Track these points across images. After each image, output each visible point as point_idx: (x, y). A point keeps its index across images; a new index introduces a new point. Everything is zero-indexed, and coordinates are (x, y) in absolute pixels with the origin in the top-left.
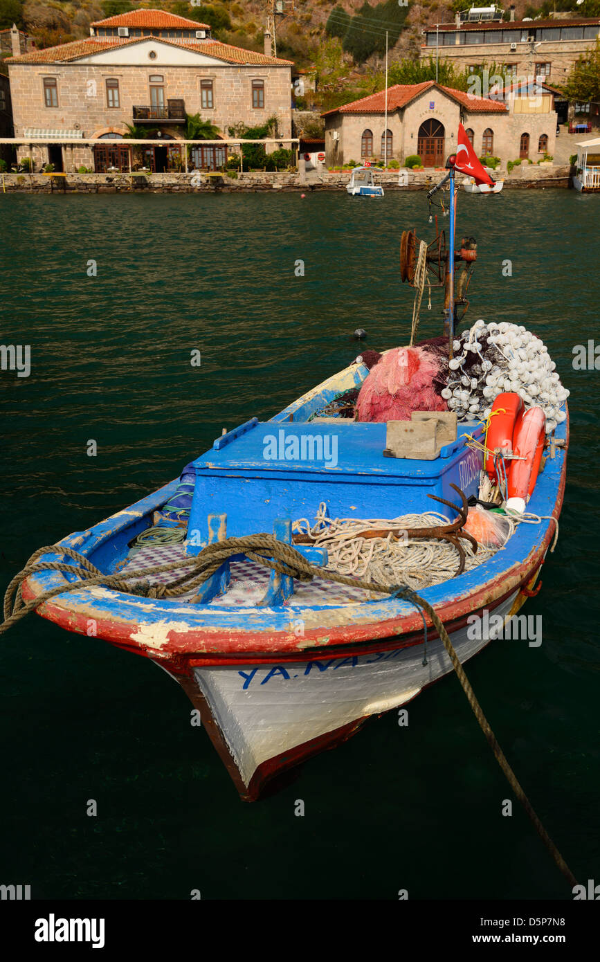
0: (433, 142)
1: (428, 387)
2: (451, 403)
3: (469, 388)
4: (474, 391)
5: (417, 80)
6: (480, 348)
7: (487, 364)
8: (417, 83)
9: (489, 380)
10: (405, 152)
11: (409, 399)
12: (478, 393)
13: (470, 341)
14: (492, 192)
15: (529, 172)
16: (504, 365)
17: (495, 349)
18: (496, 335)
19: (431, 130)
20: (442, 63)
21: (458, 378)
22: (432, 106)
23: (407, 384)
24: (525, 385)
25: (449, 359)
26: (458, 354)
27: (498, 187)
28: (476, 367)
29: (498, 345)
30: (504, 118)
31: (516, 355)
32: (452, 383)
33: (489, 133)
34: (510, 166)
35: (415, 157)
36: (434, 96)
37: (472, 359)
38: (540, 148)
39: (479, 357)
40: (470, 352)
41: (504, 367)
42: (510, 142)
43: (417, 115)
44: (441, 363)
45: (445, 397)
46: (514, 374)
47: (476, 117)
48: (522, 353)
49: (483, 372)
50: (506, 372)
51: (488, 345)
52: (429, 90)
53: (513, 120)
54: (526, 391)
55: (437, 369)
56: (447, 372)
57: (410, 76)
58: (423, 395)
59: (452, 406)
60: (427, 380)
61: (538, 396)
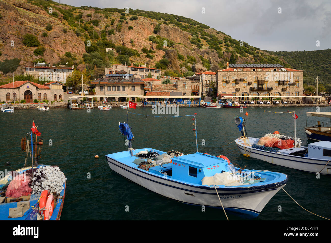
0: (29, 96)
1: (27, 186)
2: (33, 189)
3: (38, 185)
4: (39, 186)
5: (23, 80)
6: (41, 174)
7: (42, 179)
8: (23, 81)
9: (43, 183)
10: (21, 99)
11: (21, 190)
12: (40, 186)
13: (38, 172)
14: (46, 110)
15: (57, 104)
16: (47, 178)
17: (44, 175)
18: (45, 170)
19: (28, 93)
20: (30, 75)
21: (35, 183)
22: (28, 87)
23: (21, 186)
24: (52, 183)
25: (33, 178)
26: (35, 176)
27: (48, 109)
28: (40, 180)
29: (45, 173)
30: (49, 90)
31: (50, 176)
32: (33, 184)
33: (45, 94)
34: (52, 102)
35: (24, 100)
36: (28, 84)
37: (39, 177)
38: (60, 98)
39: (40, 177)
40: (38, 175)
41: (47, 179)
42: (51, 96)
43: (24, 89)
44: (30, 179)
45: (32, 188)
46: (49, 181)
47: (41, 90)
48: (52, 175)
49: (41, 181)
50: (47, 180)
51: (43, 173)
52: (27, 83)
53: (51, 91)
54: (53, 184)
55: (29, 181)
56: (32, 181)
57: (21, 78)
58: (26, 188)
59: (33, 190)
60: (26, 184)
61: (56, 185)
